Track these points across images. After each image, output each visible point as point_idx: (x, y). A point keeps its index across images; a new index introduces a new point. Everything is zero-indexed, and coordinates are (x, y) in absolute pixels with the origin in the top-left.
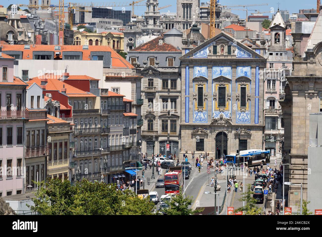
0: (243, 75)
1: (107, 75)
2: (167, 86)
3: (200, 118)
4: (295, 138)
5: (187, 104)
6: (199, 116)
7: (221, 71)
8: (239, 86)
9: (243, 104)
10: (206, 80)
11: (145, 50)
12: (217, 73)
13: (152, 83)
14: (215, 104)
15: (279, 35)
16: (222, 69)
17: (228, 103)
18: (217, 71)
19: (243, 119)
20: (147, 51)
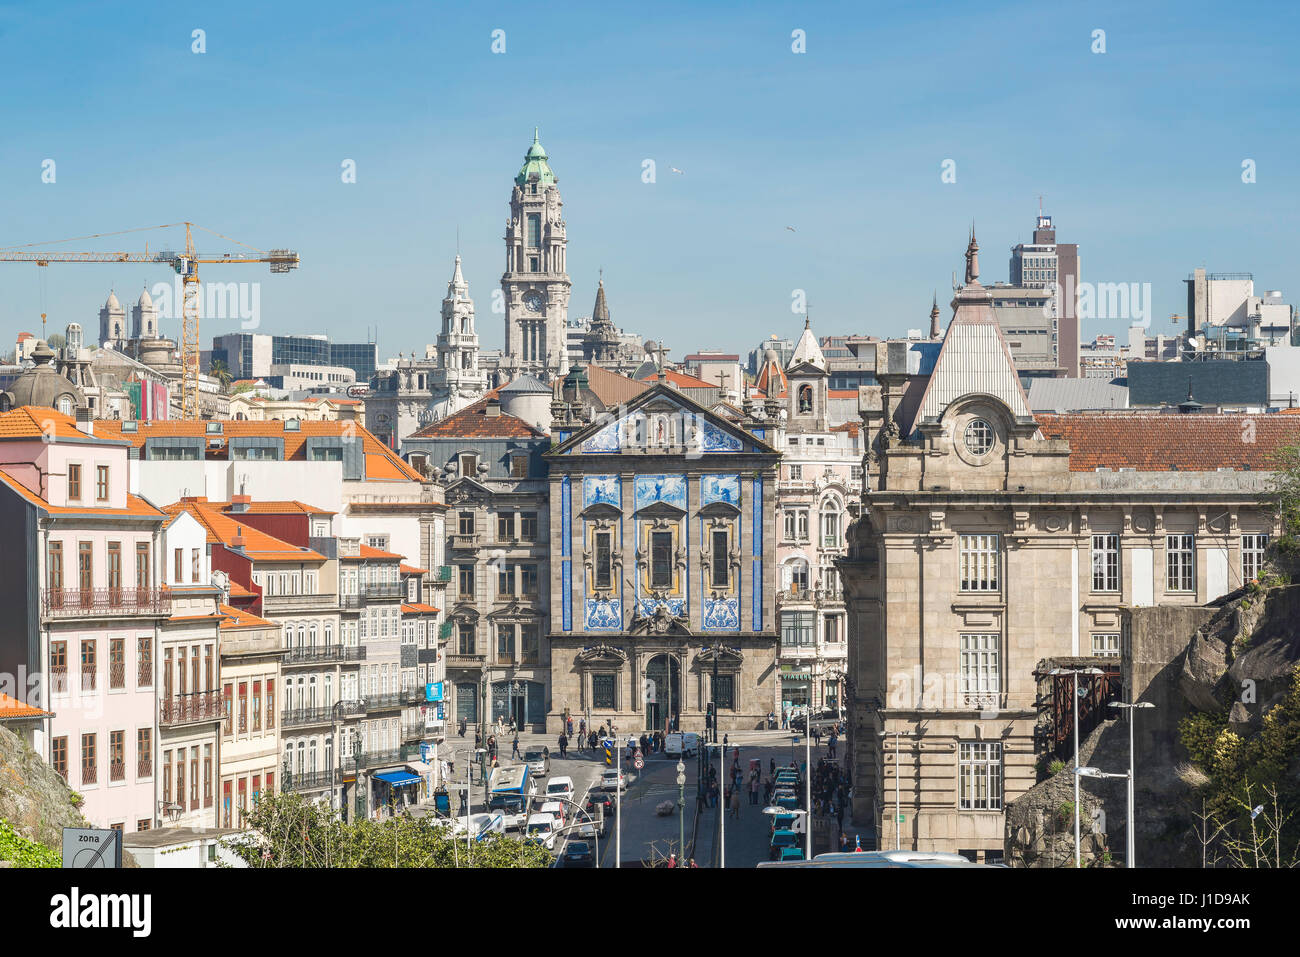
0: (718, 498)
1: (355, 502)
2: (511, 531)
3: (604, 618)
4: (895, 664)
5: (567, 581)
6: (599, 612)
7: (658, 489)
8: (706, 529)
9: (721, 578)
10: (618, 514)
11: (451, 433)
12: (648, 495)
13: (471, 523)
14: (644, 577)
15: (810, 390)
16: (660, 483)
17: (679, 577)
18: (647, 488)
19: (721, 619)
20: (453, 438)
